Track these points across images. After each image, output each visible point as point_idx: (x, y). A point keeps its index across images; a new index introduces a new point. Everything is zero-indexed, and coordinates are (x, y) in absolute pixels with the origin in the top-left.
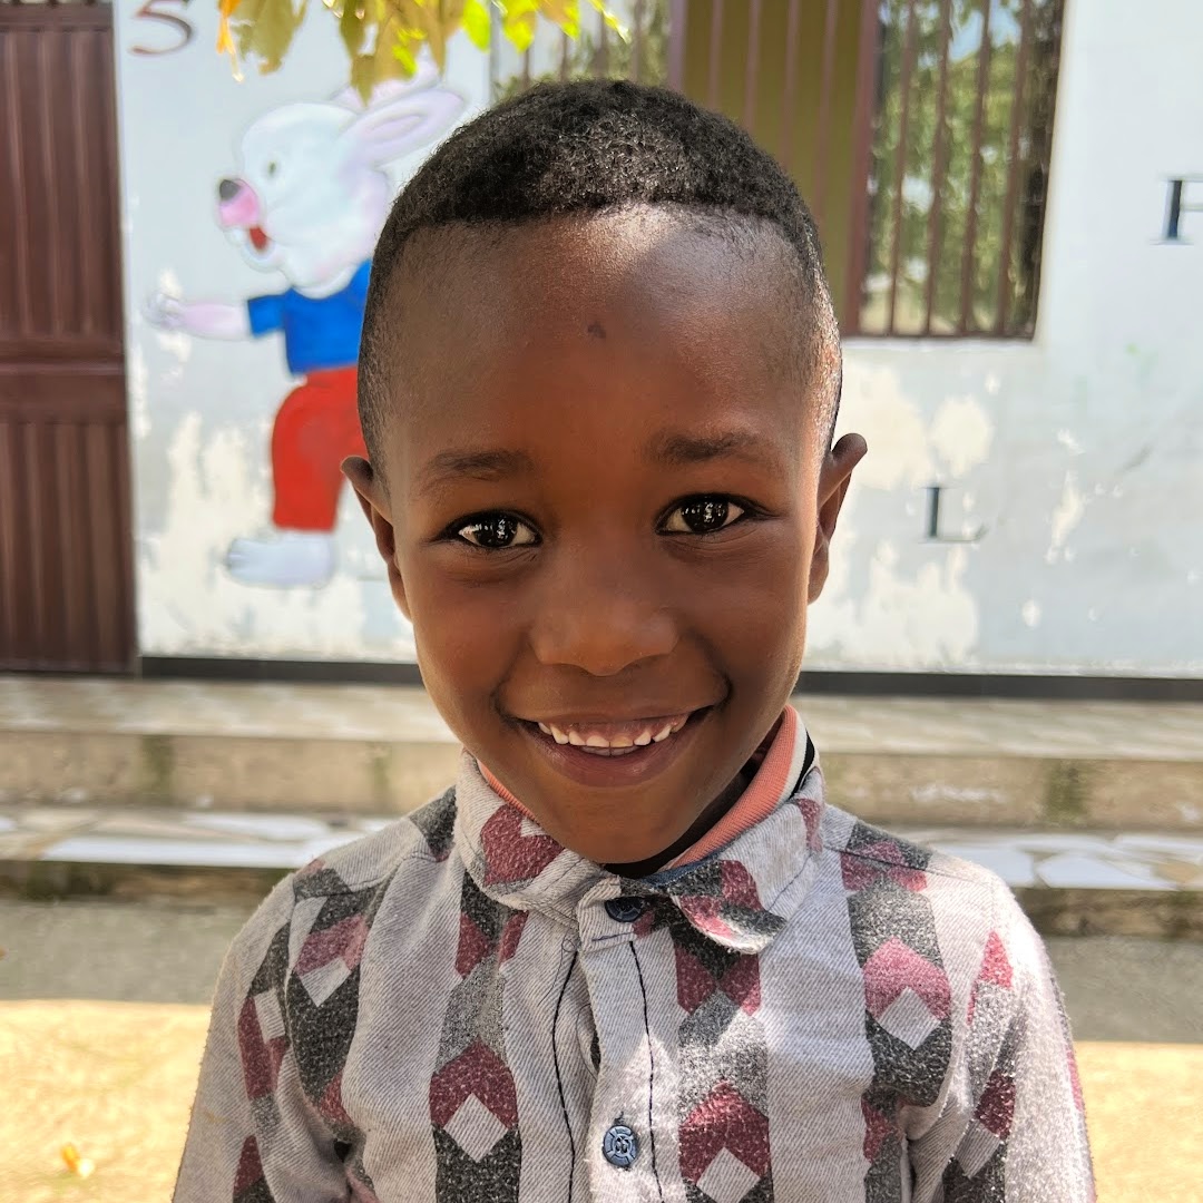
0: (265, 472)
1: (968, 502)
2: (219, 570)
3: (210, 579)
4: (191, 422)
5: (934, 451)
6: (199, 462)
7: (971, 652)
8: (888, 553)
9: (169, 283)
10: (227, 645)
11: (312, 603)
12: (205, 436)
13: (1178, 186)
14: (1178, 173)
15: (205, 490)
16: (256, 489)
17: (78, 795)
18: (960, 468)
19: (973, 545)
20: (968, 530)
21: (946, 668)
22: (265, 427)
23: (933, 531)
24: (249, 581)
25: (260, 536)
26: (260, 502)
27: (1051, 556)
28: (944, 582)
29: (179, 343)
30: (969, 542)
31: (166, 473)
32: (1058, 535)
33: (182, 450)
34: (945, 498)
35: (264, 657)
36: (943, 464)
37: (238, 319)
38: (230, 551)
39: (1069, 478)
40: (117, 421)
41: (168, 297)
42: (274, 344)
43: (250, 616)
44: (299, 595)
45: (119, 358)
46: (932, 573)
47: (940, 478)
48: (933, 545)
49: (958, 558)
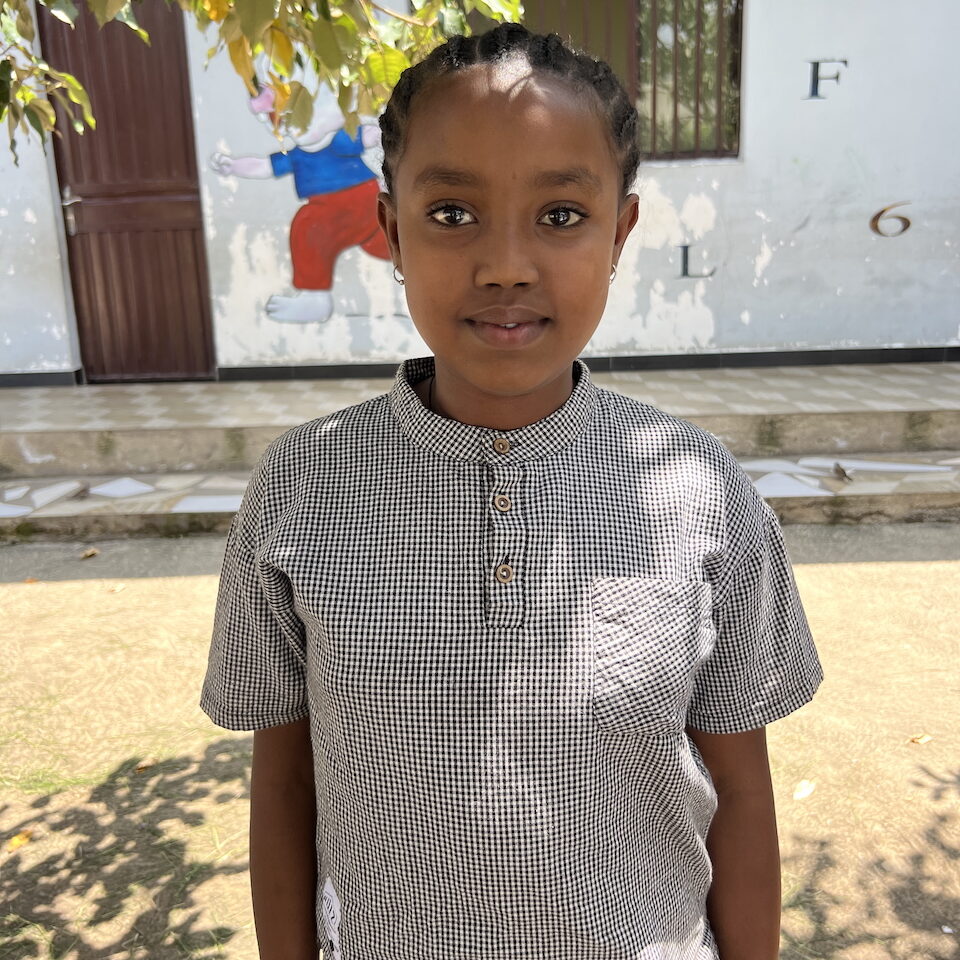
0: (288, 256)
1: (705, 254)
2: (263, 314)
3: (258, 320)
4: (241, 229)
5: (683, 226)
6: (247, 251)
7: (712, 341)
8: (659, 286)
9: (223, 147)
10: (270, 359)
11: (320, 332)
12: (250, 237)
13: (816, 66)
14: (816, 58)
15: (252, 268)
16: (282, 265)
17: (189, 466)
18: (699, 234)
19: (710, 279)
20: (706, 271)
21: (698, 352)
22: (287, 229)
23: (685, 272)
24: (281, 321)
25: (287, 294)
26: (286, 274)
27: (755, 283)
28: (693, 301)
29: (231, 182)
30: (706, 276)
31: (228, 259)
32: (759, 271)
33: (237, 245)
34: (691, 252)
35: (293, 364)
36: (690, 233)
37: (266, 167)
38: (269, 302)
39: (764, 237)
40: (196, 229)
41: (222, 155)
42: (288, 180)
43: (283, 341)
44: (312, 327)
45: (197, 192)
46: (685, 297)
47: (688, 242)
48: (685, 280)
49: (701, 287)
